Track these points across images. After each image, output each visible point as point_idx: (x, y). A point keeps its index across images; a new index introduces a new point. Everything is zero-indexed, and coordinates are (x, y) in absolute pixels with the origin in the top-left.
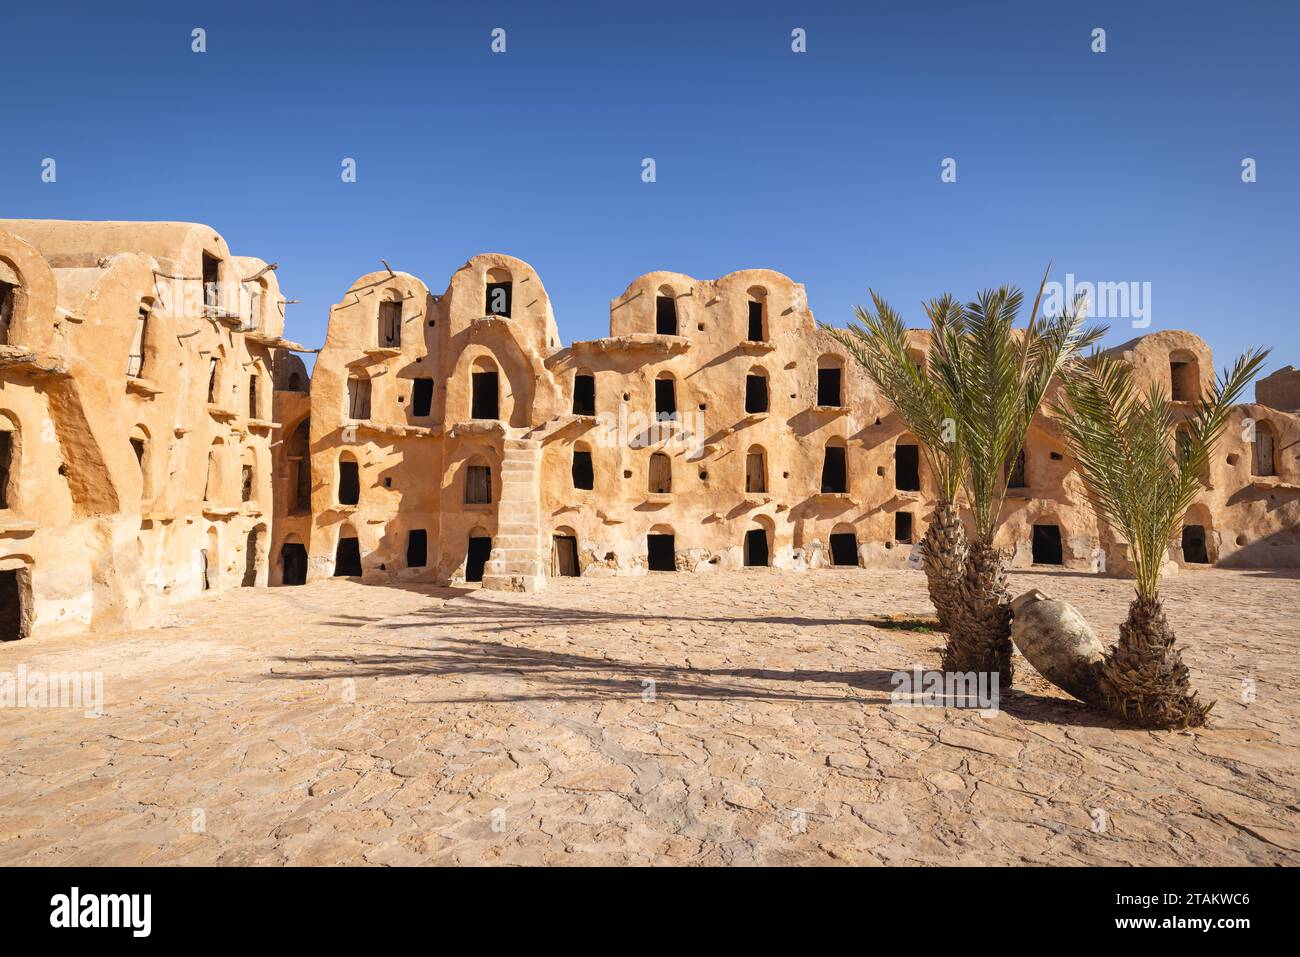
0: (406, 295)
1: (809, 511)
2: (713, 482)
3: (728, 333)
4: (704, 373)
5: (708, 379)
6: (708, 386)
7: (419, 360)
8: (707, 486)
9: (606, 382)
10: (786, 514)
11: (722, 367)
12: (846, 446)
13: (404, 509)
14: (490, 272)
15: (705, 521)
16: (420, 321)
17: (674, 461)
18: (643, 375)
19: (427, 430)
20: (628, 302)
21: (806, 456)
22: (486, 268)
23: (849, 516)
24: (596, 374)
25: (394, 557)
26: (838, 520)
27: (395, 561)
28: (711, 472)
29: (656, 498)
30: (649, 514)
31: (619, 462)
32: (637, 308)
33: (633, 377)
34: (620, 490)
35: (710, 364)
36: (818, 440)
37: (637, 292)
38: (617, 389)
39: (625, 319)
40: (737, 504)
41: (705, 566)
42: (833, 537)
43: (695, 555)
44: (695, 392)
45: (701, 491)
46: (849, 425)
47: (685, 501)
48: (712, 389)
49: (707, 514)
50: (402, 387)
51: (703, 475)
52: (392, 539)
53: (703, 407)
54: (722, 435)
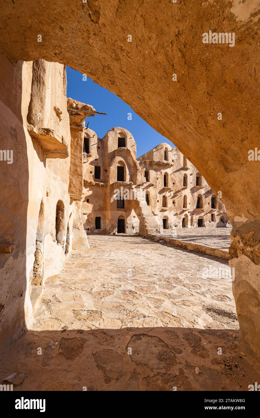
0: (91, 136)
1: (194, 213)
2: (176, 205)
3: (179, 164)
4: (174, 174)
5: (175, 176)
6: (175, 177)
7: (96, 160)
8: (175, 205)
9: (152, 173)
10: (189, 214)
11: (178, 173)
12: (202, 197)
13: (94, 210)
14: (120, 133)
15: (175, 215)
16: (96, 146)
17: (168, 198)
18: (161, 173)
19: (103, 184)
20: (157, 150)
21: (194, 199)
22: (119, 132)
23: (202, 214)
24: (150, 171)
25: (92, 226)
26: (200, 215)
27: (93, 227)
28: (176, 202)
29: (164, 208)
30: (163, 213)
31: (156, 198)
32: (160, 153)
33: (159, 173)
34: (157, 205)
35: (175, 172)
36: (196, 194)
37: (160, 148)
38: (155, 176)
39: (157, 155)
40: (182, 211)
41: (174, 228)
42: (198, 220)
43: (172, 225)
44: (172, 179)
45: (173, 207)
46: (202, 192)
47: (171, 209)
48: (176, 179)
49: (175, 213)
50: (91, 168)
51: (174, 203)
52: (90, 220)
53: (174, 184)
54: (179, 191)
